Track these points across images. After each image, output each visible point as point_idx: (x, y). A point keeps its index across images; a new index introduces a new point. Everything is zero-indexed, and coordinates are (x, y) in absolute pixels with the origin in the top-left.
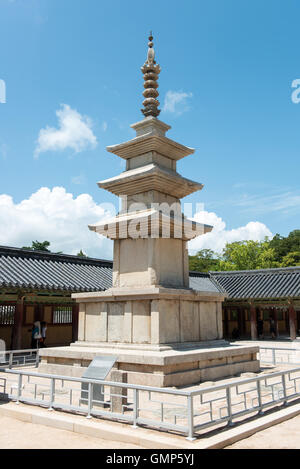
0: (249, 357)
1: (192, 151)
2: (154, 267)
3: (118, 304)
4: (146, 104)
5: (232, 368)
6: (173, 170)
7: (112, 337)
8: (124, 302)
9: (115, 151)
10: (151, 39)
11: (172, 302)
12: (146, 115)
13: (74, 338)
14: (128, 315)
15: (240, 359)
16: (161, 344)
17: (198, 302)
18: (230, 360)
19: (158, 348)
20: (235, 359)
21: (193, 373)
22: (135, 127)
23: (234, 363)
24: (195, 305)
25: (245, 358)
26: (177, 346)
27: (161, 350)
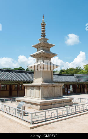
0: (69, 101)
1: (54, 45)
2: (42, 77)
3: (33, 87)
4: (42, 33)
5: (63, 104)
6: (49, 51)
7: (32, 96)
8: (34, 87)
9: (34, 46)
10: (43, 16)
11: (46, 87)
12: (42, 36)
13: (24, 95)
14: (35, 90)
15: (66, 102)
16: (42, 98)
17: (54, 86)
18: (62, 102)
19: (41, 99)
20: (64, 102)
21: (49, 106)
22: (39, 40)
23: (64, 103)
24: (54, 87)
25: (68, 102)
26: (47, 98)
27: (41, 100)
